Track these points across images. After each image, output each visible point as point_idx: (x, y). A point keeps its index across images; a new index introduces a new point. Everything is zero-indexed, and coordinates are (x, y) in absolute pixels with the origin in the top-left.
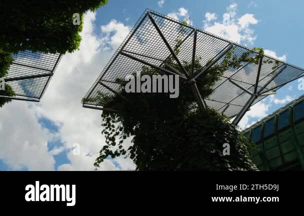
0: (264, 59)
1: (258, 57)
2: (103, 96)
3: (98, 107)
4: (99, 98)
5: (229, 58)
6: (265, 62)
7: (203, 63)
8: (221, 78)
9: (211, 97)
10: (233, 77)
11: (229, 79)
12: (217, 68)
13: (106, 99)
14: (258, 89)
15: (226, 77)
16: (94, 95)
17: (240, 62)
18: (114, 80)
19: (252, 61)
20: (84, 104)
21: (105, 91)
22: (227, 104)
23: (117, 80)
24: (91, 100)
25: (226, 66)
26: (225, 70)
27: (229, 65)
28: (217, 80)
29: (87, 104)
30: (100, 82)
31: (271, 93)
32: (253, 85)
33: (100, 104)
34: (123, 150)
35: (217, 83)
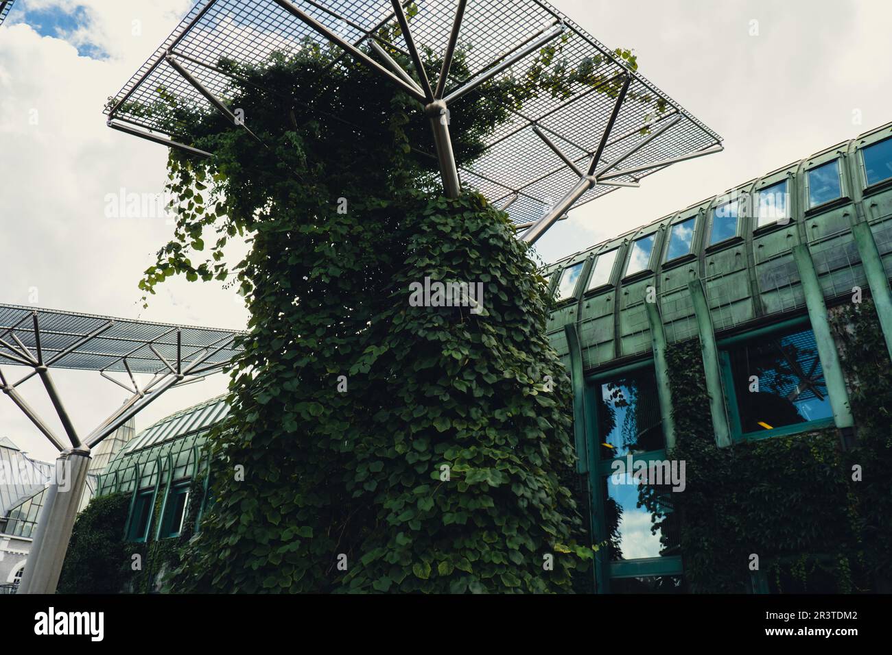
0: (634, 87)
1: (618, 78)
2: (173, 104)
3: (155, 134)
4: (161, 107)
5: (547, 62)
6: (633, 96)
7: (475, 63)
8: (514, 117)
9: (478, 164)
10: (544, 122)
11: (532, 123)
12: (509, 85)
13: (181, 115)
14: (601, 166)
15: (528, 119)
16: (146, 96)
17: (571, 82)
18: (213, 60)
19: (601, 85)
20: (111, 117)
21: (182, 90)
22: (515, 192)
23: (220, 63)
24: (137, 110)
25: (534, 87)
26: (529, 96)
27: (542, 83)
28: (501, 121)
29: (122, 119)
30: (169, 57)
31: (628, 183)
32: (590, 155)
33: (164, 126)
34: (223, 265)
35: (500, 130)
